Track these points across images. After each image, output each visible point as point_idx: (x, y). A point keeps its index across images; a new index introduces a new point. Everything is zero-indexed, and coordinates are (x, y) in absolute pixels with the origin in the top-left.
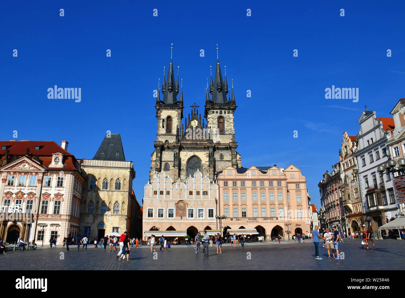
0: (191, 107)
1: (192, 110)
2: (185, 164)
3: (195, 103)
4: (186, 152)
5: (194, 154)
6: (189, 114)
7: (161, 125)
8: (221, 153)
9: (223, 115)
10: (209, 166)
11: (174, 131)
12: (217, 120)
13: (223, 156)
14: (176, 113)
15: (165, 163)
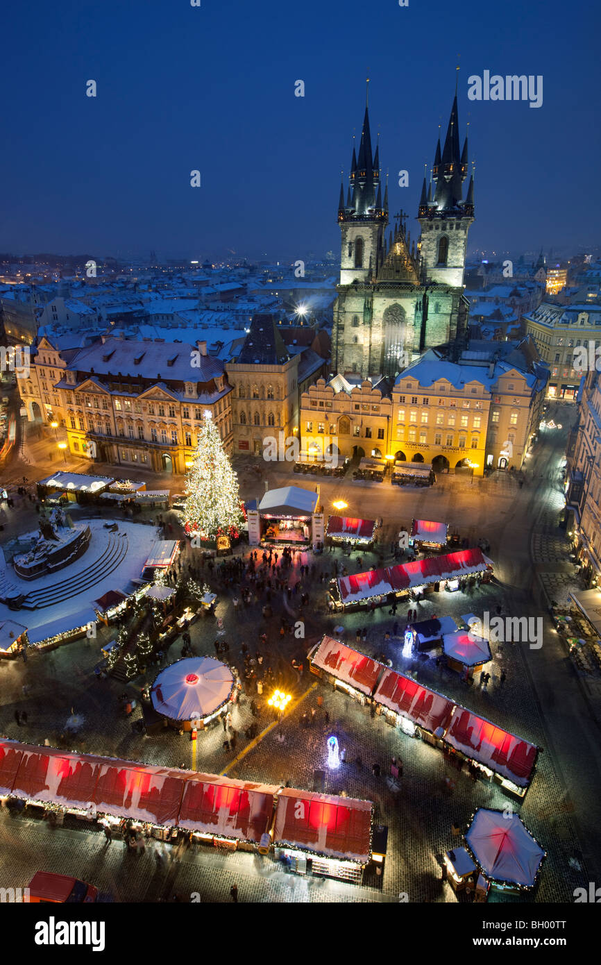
0: (395, 217)
1: (396, 224)
2: (382, 317)
3: (401, 210)
4: (383, 299)
5: (394, 303)
6: (391, 232)
7: (347, 252)
8: (437, 300)
9: (447, 232)
10: (414, 325)
11: (366, 264)
12: (435, 242)
13: (440, 306)
14: (370, 231)
15: (353, 315)
